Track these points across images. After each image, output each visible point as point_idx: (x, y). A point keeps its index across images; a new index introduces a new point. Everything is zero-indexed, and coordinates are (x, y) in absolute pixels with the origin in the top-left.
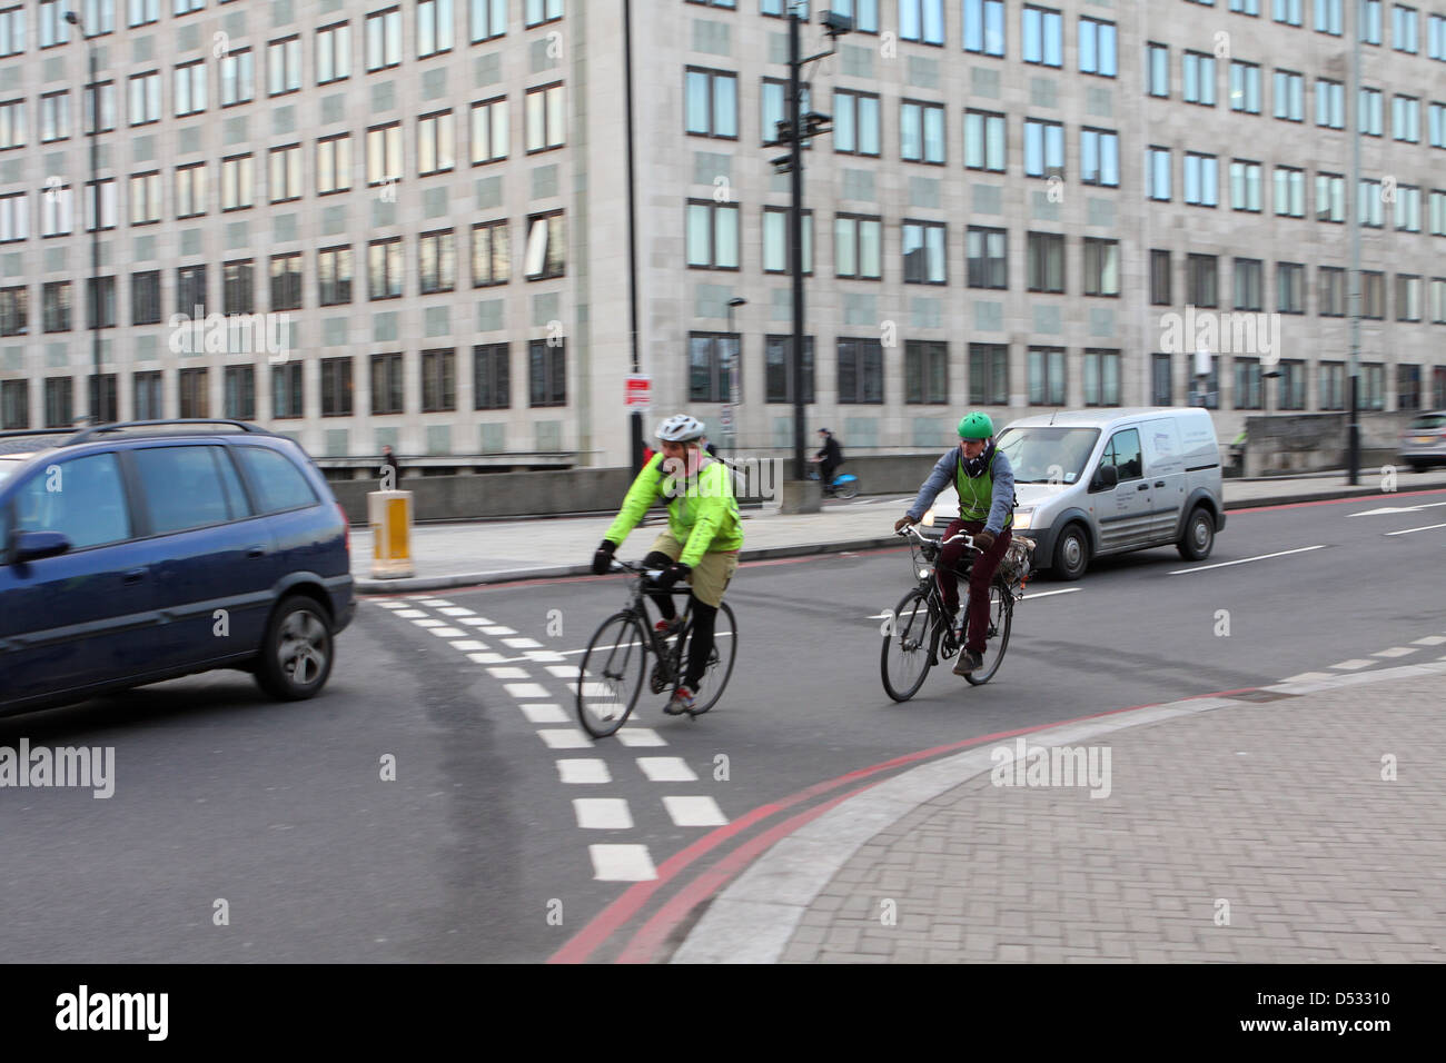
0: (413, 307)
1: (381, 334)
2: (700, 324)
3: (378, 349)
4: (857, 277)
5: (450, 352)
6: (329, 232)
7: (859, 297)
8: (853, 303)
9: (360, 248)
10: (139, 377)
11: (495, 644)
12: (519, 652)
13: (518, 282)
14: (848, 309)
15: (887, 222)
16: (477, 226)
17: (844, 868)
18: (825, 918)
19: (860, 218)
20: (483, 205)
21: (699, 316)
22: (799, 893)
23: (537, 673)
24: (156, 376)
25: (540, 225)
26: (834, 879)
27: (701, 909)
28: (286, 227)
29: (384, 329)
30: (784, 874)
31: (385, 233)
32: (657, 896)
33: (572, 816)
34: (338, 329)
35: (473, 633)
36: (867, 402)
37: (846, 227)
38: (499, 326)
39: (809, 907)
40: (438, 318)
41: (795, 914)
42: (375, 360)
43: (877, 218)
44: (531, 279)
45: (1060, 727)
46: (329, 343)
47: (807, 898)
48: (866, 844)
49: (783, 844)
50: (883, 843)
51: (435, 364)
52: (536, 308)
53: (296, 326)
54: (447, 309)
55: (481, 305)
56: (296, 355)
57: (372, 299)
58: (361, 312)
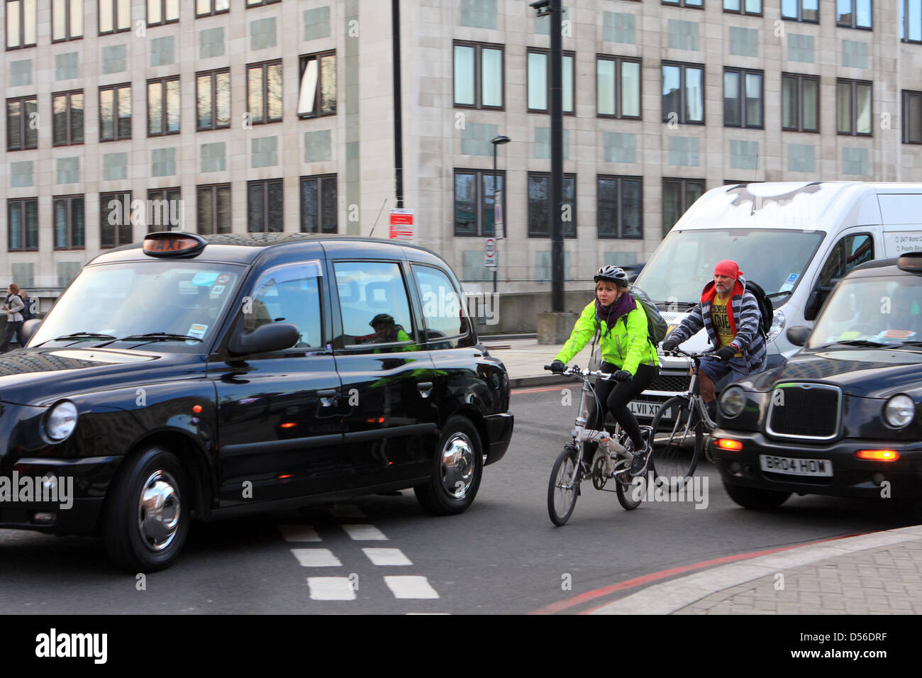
0: (190, 143)
1: (157, 170)
2: (465, 161)
3: (154, 184)
4: (618, 116)
5: (227, 187)
6: (108, 70)
7: (619, 135)
8: (613, 141)
9: (139, 86)
13: (290, 119)
14: (607, 148)
15: (645, 63)
16: (250, 66)
19: (619, 60)
21: (464, 153)
25: (312, 65)
28: (68, 65)
29: (162, 164)
31: (163, 72)
34: (119, 163)
36: (625, 237)
37: (607, 68)
38: (272, 161)
40: (214, 155)
42: (153, 193)
43: (638, 60)
44: (302, 117)
46: (108, 176)
51: (210, 198)
52: (307, 145)
53: (76, 161)
54: (223, 145)
55: (255, 141)
56: (76, 189)
57: (150, 135)
58: (140, 148)
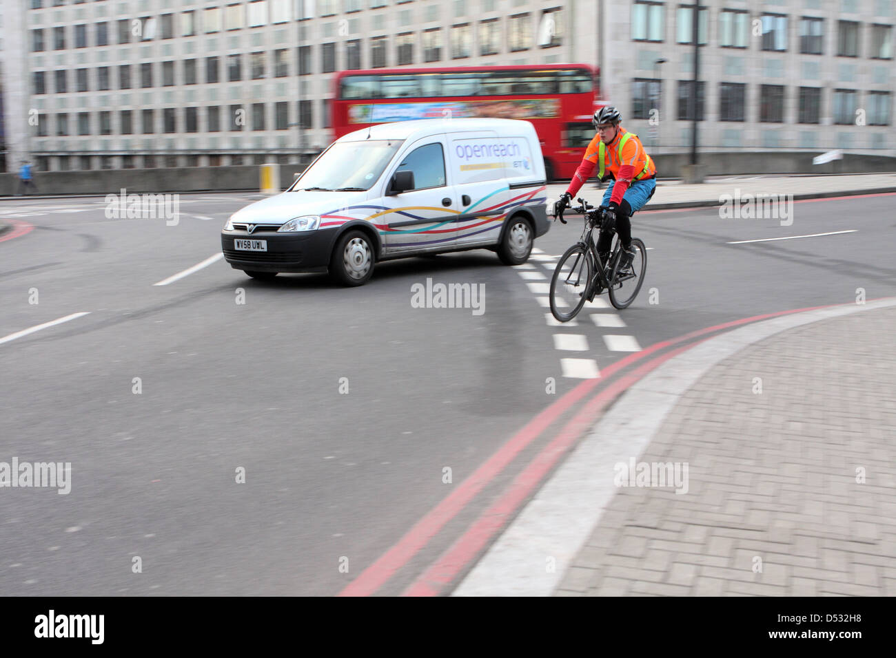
0: (476, 63)
2: (639, 74)
4: (732, 47)
6: (428, 20)
7: (733, 58)
8: (730, 62)
9: (446, 29)
10: (325, 102)
13: (535, 49)
14: (727, 66)
15: (752, 14)
16: (512, 17)
17: (705, 376)
18: (689, 402)
19: (735, 12)
20: (516, 4)
21: (640, 69)
22: (677, 388)
23: (540, 266)
25: (549, 16)
26: (698, 382)
27: (621, 394)
28: (405, 17)
30: (669, 378)
31: (461, 21)
32: (597, 387)
33: (552, 343)
37: (727, 17)
39: (683, 396)
41: (673, 399)
43: (747, 12)
44: (544, 47)
45: (833, 307)
47: (681, 390)
48: (719, 364)
49: (671, 361)
50: (727, 363)
54: (495, 63)
55: (513, 61)
57: (452, 59)
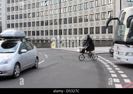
0: (95, 22)
3: (91, 27)
5: (99, 27)
6: (85, 14)
9: (89, 15)
10: (64, 30)
11: (104, 60)
12: (107, 61)
13: (107, 19)
16: (102, 13)
20: (103, 10)
23: (109, 64)
24: (66, 30)
25: (110, 12)
28: (81, 13)
29: (92, 24)
34: (87, 24)
35: (101, 59)
38: (105, 24)
40: (98, 23)
42: (90, 28)
46: (85, 26)
51: (97, 29)
53: (82, 24)
54: (99, 22)
55: (103, 22)
56: (82, 27)
57: (90, 21)
58: (89, 22)
